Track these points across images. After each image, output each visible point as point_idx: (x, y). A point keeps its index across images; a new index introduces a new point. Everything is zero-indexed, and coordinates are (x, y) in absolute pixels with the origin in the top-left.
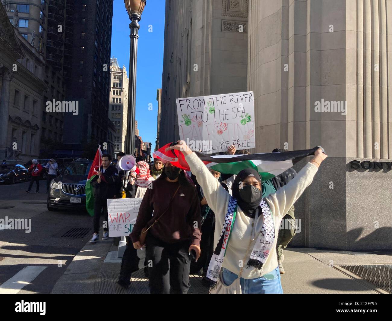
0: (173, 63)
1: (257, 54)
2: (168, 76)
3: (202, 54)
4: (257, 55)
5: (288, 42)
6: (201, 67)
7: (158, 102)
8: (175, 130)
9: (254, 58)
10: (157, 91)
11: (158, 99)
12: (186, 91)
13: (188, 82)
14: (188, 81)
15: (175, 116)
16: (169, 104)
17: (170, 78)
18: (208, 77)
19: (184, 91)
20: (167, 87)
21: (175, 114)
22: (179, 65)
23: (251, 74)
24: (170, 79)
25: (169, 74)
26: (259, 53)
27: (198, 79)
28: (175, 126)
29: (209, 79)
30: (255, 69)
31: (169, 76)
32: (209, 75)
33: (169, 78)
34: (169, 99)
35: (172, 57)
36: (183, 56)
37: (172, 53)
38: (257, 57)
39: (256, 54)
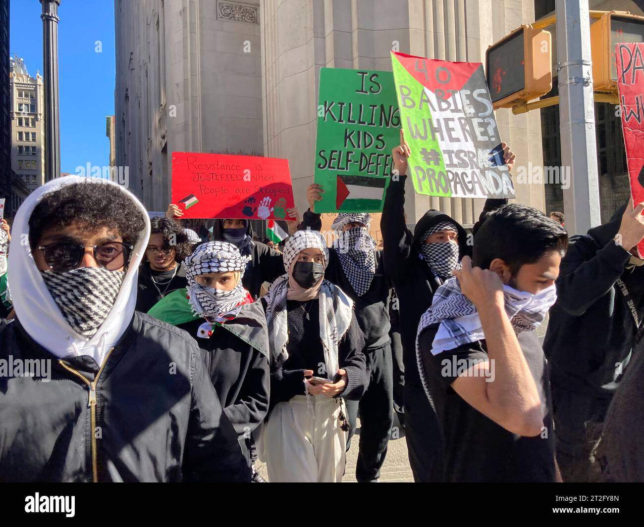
0: (133, 71)
1: (276, 60)
2: (125, 94)
3: (185, 57)
4: (275, 62)
5: (324, 42)
6: (184, 79)
7: (110, 139)
8: (142, 188)
9: (272, 67)
10: (106, 120)
11: (108, 134)
12: (160, 120)
13: (161, 105)
14: (162, 103)
15: (142, 164)
16: (129, 143)
17: (129, 97)
18: (197, 97)
19: (156, 120)
20: (125, 113)
21: (141, 161)
22: (145, 74)
23: (268, 93)
24: (130, 99)
25: (127, 90)
26: (278, 59)
27: (179, 99)
28: (142, 181)
29: (199, 99)
30: (274, 86)
31: (127, 94)
32: (199, 94)
33: (127, 97)
34: (130, 133)
35: (131, 59)
36: (152, 58)
37: (132, 53)
38: (276, 65)
39: (274, 60)
